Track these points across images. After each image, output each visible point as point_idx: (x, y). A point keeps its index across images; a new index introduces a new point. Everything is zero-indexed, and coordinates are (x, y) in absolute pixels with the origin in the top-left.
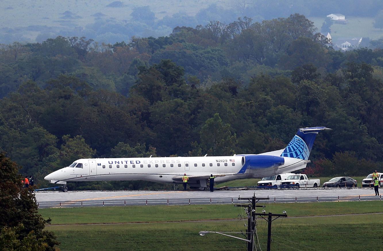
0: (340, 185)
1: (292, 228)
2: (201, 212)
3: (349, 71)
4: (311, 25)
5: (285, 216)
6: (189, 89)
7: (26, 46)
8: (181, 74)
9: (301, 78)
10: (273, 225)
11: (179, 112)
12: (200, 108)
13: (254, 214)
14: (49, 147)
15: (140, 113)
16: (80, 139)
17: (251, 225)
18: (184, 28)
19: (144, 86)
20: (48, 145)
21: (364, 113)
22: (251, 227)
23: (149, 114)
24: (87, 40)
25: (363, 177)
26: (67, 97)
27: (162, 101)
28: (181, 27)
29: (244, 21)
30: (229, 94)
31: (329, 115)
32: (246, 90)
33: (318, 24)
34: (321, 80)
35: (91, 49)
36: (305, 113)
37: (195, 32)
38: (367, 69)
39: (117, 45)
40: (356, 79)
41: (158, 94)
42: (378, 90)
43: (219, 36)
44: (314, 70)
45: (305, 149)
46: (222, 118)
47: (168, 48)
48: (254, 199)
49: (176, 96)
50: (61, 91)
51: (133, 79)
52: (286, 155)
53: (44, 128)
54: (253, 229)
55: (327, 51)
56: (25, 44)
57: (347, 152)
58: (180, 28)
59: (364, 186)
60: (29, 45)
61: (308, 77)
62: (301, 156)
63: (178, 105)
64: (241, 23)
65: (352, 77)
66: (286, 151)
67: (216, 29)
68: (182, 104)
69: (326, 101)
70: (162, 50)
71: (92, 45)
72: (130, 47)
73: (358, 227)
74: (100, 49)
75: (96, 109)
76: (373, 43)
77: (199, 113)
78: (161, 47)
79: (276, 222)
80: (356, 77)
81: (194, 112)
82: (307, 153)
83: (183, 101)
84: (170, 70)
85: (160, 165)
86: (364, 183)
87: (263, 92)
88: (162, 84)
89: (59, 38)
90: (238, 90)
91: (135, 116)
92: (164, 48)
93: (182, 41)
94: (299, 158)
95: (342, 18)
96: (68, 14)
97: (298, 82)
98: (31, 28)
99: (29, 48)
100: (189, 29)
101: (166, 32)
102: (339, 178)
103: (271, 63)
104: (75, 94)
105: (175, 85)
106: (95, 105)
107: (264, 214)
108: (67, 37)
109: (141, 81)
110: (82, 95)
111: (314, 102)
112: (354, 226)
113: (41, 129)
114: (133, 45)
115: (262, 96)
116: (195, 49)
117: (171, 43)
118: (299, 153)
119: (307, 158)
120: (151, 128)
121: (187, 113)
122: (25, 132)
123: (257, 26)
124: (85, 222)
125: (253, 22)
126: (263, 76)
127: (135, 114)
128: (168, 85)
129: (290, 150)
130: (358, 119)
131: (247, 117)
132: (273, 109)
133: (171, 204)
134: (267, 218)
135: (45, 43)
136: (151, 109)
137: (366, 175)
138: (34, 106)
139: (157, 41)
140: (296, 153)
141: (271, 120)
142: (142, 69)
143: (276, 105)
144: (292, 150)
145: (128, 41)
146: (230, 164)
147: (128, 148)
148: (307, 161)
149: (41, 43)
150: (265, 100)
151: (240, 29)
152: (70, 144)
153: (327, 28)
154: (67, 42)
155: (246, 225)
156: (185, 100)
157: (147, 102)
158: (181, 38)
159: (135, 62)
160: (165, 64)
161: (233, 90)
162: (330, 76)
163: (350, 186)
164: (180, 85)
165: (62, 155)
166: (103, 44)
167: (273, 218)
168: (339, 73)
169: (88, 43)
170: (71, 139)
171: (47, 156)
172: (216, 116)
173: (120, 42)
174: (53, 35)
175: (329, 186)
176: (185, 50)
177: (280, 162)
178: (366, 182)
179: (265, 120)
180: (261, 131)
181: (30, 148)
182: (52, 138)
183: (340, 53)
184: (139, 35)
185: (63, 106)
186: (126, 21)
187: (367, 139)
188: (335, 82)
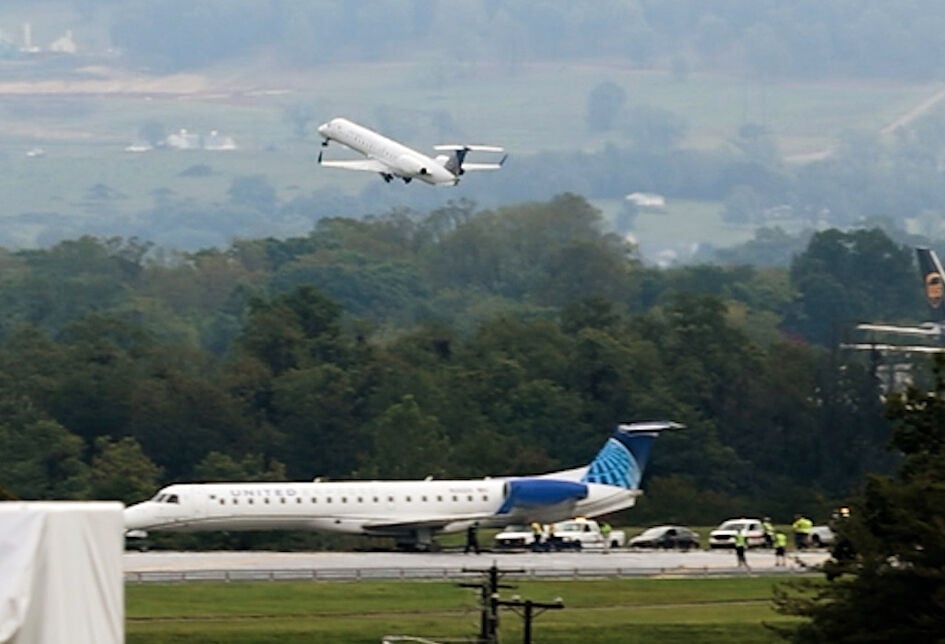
0: (666, 543)
1: (569, 631)
2: (382, 597)
3: (678, 311)
4: (595, 215)
5: (559, 606)
6: (351, 345)
7: (18, 254)
8: (336, 315)
9: (580, 325)
10: (534, 625)
11: (332, 392)
12: (374, 384)
13: (495, 603)
14: (69, 460)
15: (252, 393)
16: (131, 444)
17: (489, 625)
18: (338, 219)
19: (260, 339)
20: (66, 456)
21: (709, 396)
22: (488, 629)
23: (270, 394)
24: (141, 242)
25: (710, 528)
26: (104, 360)
27: (298, 368)
28: (331, 217)
29: (461, 206)
30: (432, 356)
31: (638, 400)
32: (469, 347)
33: (609, 214)
34: (622, 328)
35: (149, 261)
36: (590, 397)
37: (360, 227)
38: (715, 306)
39: (203, 253)
40: (692, 327)
41: (289, 356)
42: (737, 350)
43: (410, 236)
44: (605, 308)
45: (630, 469)
46: (420, 404)
47: (306, 261)
48: (494, 571)
49: (327, 359)
50: (92, 346)
51: (235, 324)
52: (592, 480)
53: (60, 422)
54: (493, 632)
55: (629, 268)
56: (18, 251)
57: (674, 475)
58: (331, 221)
59: (714, 547)
60: (23, 253)
61: (595, 323)
62: (621, 482)
63: (331, 377)
64: (454, 211)
65: (685, 324)
66: (591, 472)
67: (404, 222)
68: (339, 376)
69: (632, 371)
70: (293, 264)
71: (151, 254)
72: (230, 257)
73: (705, 632)
74: (169, 262)
75: (162, 383)
76: (721, 253)
77: (372, 392)
78: (293, 259)
79: (542, 621)
80: (693, 322)
81: (362, 391)
82: (635, 476)
83: (339, 370)
84: (313, 307)
85: (337, 499)
86: (713, 541)
87: (504, 353)
88: (296, 334)
89: (85, 239)
90: (452, 348)
91: (242, 399)
92: (298, 260)
93: (336, 246)
94: (618, 485)
95: (658, 201)
96: (100, 190)
97: (572, 331)
98: (26, 218)
99: (22, 259)
100: (350, 222)
101: (301, 228)
102: (664, 529)
103: (515, 292)
104: (121, 354)
105: (324, 337)
106: (161, 375)
107: (517, 603)
108: (102, 236)
109: (255, 328)
110: (135, 355)
111: (605, 374)
112: (696, 629)
113: (52, 424)
114: (235, 255)
115: (500, 359)
116: (362, 262)
117: (311, 251)
118: (618, 476)
119: (634, 486)
120: (275, 422)
121: (349, 393)
122: (20, 428)
123: (487, 216)
124: (147, 616)
125: (479, 209)
126: (503, 320)
127: (242, 394)
128: (310, 337)
129: (601, 471)
130: (697, 410)
131: (471, 403)
132: (523, 387)
133: (321, 579)
134: (522, 611)
135: (56, 249)
136: (276, 384)
137: (718, 524)
138: (38, 378)
139: (282, 246)
140: (613, 476)
141: (520, 410)
142: (257, 304)
143: (529, 379)
144: (605, 469)
145: (224, 247)
146: (477, 496)
147: (228, 463)
148: (635, 491)
149: (47, 247)
150: (507, 368)
151: (453, 221)
152: (112, 454)
153: (625, 222)
154: (99, 247)
155: (478, 623)
156: (344, 366)
157: (267, 371)
158: (332, 241)
159: (240, 289)
160: (304, 293)
161: (443, 348)
162: (641, 320)
163: (686, 545)
164: (335, 336)
165: (96, 477)
166: (174, 252)
167: (535, 611)
168: (657, 313)
169: (143, 250)
170: (113, 445)
171: (65, 478)
172: (408, 400)
173: (207, 247)
174: (72, 233)
175: (642, 545)
176: (341, 265)
177: (582, 493)
178: (718, 537)
179: (507, 409)
180: (500, 432)
181: (30, 463)
182: (75, 441)
183: (655, 273)
184: (246, 234)
185: (96, 378)
186: (217, 204)
187: (717, 450)
188: (651, 331)
